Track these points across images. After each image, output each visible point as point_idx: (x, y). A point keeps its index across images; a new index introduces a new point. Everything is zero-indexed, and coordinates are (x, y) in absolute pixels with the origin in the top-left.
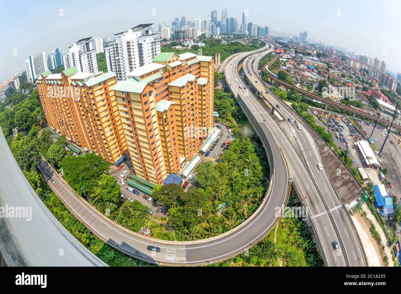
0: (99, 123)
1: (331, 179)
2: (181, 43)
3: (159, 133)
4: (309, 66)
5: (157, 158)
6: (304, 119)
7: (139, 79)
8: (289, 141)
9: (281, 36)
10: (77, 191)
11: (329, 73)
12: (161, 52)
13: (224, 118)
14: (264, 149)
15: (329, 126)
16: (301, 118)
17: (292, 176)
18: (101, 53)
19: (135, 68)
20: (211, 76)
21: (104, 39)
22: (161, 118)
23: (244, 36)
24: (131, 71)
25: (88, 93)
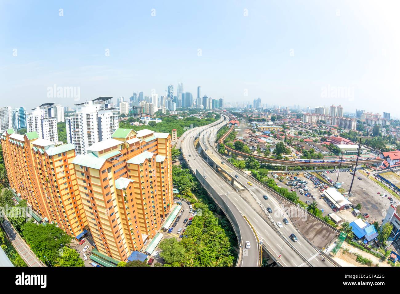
0: (58, 195)
1: (303, 233)
2: (138, 119)
3: (119, 211)
4: (265, 132)
5: (119, 236)
6: (265, 184)
7: (98, 154)
8: (253, 208)
9: (235, 106)
10: (40, 258)
11: (285, 134)
12: (119, 128)
13: (184, 195)
14: (228, 221)
15: (292, 185)
16: (262, 184)
17: (261, 241)
18: (61, 122)
19: (94, 142)
20: (168, 153)
21: (65, 108)
22: (120, 196)
23: (199, 110)
24: (90, 145)
25: (48, 163)
